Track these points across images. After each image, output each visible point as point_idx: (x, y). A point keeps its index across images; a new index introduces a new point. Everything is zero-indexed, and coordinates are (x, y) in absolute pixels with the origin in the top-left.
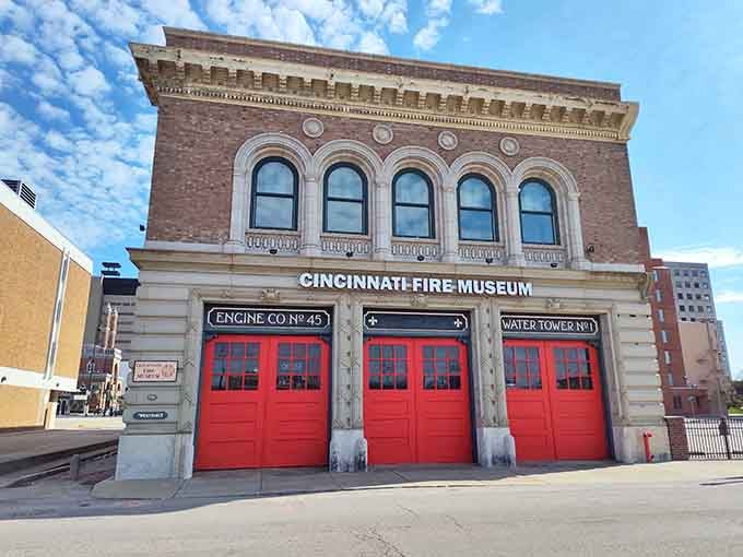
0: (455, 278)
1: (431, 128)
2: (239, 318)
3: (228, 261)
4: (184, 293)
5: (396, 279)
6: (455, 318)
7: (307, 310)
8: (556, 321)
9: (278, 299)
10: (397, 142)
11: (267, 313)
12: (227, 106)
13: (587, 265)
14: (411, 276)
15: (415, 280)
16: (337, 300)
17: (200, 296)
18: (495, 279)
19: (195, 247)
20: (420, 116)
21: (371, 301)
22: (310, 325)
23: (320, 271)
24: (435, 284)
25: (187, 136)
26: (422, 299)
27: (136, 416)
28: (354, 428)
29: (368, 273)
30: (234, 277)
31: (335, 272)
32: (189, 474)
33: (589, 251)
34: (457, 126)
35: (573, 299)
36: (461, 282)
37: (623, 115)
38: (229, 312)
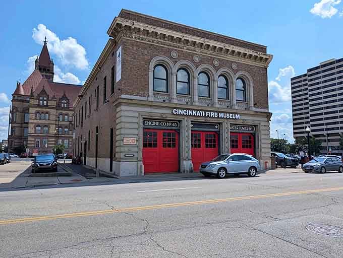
0: (218, 112)
1: (211, 57)
2: (152, 123)
3: (150, 104)
4: (136, 114)
5: (201, 112)
6: (215, 125)
7: (173, 121)
8: (244, 127)
9: (166, 117)
10: (201, 62)
11: (160, 122)
12: (145, 43)
13: (254, 109)
14: (205, 111)
15: (207, 113)
16: (184, 119)
17: (142, 116)
18: (229, 113)
19: (138, 98)
20: (208, 53)
21: (193, 119)
22: (173, 126)
23: (179, 108)
24: (212, 114)
25: (133, 55)
26: (208, 119)
27: (125, 156)
28: (189, 160)
29: (193, 110)
30: (153, 109)
31: (183, 109)
32: (143, 174)
33: (255, 104)
34: (219, 58)
35: (250, 120)
36: (220, 114)
37: (268, 59)
38: (149, 121)
